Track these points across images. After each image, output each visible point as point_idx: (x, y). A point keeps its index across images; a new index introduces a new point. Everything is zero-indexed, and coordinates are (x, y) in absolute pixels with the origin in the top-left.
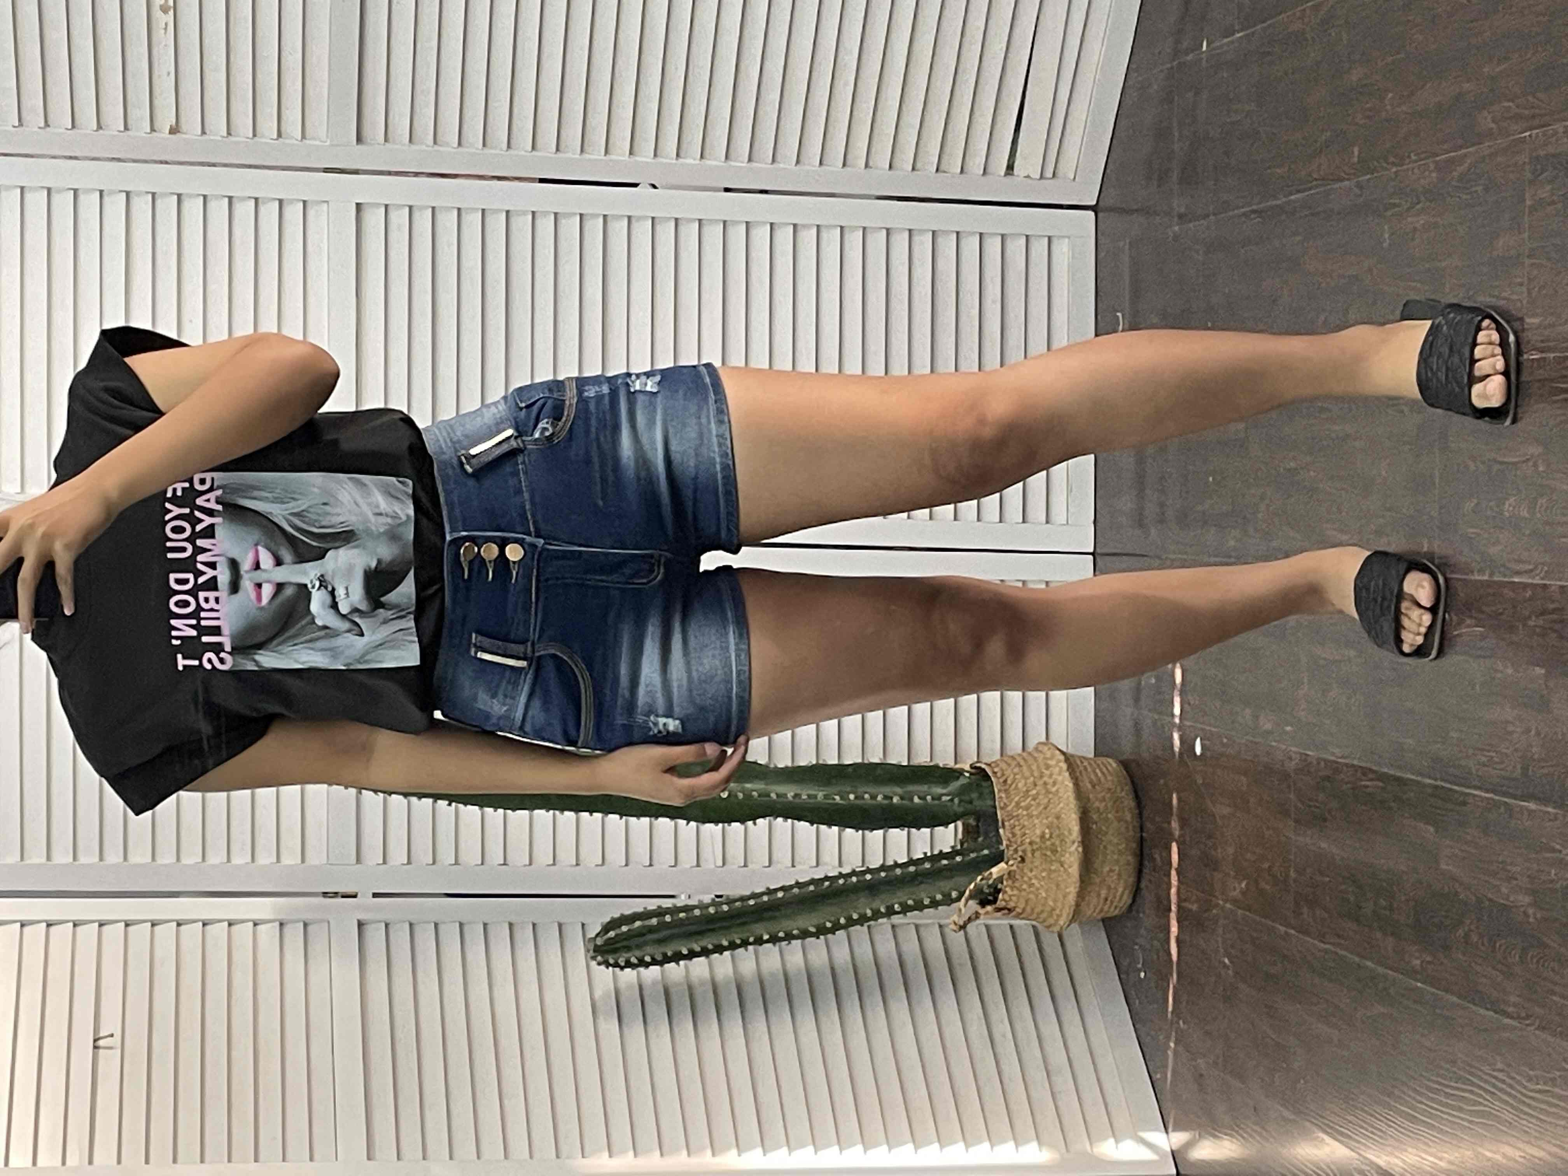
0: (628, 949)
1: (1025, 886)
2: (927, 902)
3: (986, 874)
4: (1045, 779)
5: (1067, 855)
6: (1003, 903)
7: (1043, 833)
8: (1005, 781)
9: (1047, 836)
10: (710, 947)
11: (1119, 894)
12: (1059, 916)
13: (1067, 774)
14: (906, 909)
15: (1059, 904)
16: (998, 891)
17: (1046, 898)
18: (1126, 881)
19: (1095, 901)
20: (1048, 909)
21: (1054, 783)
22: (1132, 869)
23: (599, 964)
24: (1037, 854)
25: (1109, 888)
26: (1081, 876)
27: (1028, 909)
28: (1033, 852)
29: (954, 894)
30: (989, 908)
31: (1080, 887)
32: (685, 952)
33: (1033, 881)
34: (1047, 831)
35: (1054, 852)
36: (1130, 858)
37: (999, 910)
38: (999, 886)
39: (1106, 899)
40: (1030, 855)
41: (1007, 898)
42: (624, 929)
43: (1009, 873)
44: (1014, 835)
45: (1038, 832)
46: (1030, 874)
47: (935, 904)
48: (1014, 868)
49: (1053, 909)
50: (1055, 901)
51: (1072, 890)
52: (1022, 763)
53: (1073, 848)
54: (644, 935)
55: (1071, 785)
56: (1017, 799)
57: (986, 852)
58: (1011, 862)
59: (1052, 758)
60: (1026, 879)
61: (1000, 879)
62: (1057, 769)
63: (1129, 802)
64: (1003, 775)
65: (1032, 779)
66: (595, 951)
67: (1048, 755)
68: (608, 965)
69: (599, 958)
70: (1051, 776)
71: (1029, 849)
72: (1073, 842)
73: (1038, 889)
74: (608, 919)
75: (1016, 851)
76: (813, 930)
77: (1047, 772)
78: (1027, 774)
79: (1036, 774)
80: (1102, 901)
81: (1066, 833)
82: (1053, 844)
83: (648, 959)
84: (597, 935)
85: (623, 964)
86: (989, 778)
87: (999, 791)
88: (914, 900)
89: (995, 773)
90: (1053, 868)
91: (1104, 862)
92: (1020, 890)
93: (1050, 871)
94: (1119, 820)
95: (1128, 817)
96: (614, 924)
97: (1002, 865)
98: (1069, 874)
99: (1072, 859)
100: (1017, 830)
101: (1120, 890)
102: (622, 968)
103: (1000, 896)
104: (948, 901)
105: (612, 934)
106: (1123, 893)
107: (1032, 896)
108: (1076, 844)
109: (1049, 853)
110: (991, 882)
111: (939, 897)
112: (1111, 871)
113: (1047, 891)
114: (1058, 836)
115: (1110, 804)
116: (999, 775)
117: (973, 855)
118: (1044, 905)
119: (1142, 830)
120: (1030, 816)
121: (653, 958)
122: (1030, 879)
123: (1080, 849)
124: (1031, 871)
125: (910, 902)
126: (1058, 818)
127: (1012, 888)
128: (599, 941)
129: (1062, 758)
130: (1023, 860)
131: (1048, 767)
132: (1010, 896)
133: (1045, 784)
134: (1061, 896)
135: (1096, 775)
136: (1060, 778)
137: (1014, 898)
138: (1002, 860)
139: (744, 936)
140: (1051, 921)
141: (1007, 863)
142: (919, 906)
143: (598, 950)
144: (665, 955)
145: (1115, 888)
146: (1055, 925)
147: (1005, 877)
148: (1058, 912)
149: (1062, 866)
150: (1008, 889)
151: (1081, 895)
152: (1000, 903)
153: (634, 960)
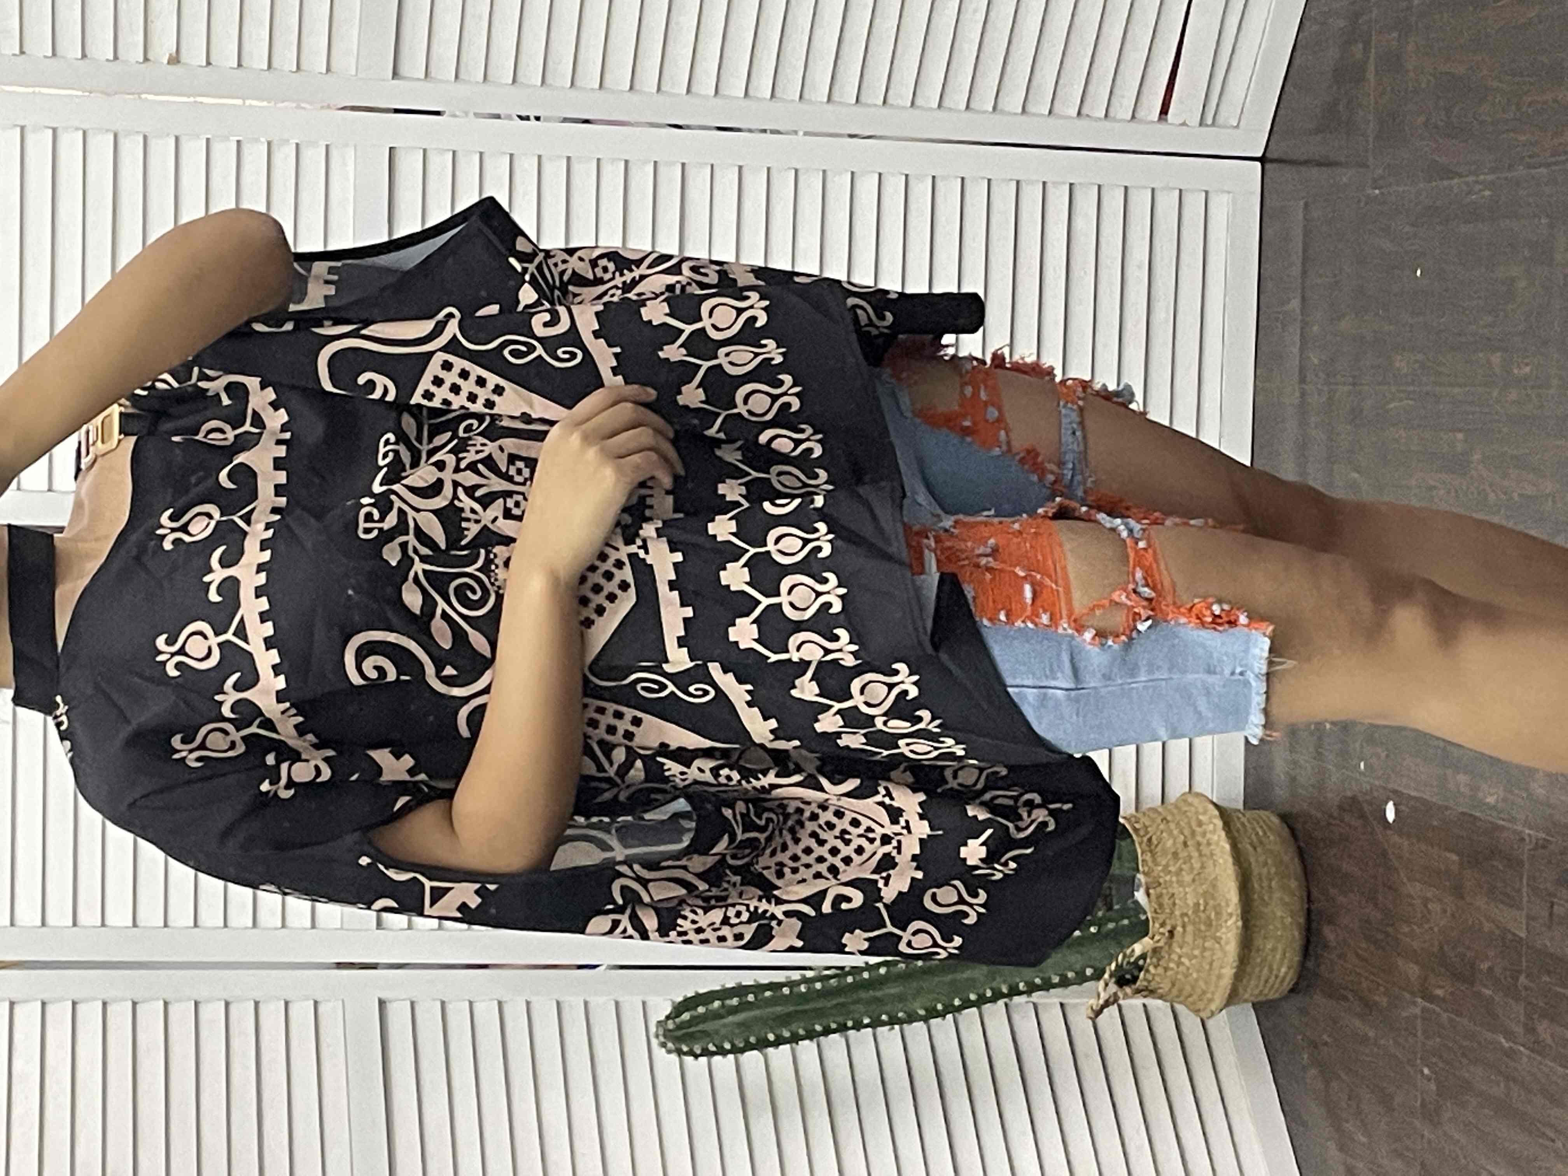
0: (706, 1034)
1: (1172, 965)
2: (1056, 980)
3: (1128, 951)
4: (1199, 838)
5: (1224, 930)
6: (1145, 983)
7: (1197, 905)
8: (1150, 840)
9: (1202, 908)
10: (801, 1032)
11: (1282, 974)
12: (1211, 1000)
13: (1223, 834)
14: (1032, 988)
15: (1212, 989)
16: (1140, 969)
17: (1197, 980)
18: (1291, 960)
19: (1253, 983)
20: (1199, 991)
21: (1209, 844)
22: (1298, 944)
23: (669, 1052)
24: (1190, 928)
25: (1271, 970)
26: (1239, 956)
27: (1175, 991)
28: (1184, 927)
29: (1089, 972)
30: (1128, 990)
31: (1238, 967)
32: (771, 1037)
33: (1184, 960)
34: (1201, 902)
35: (1209, 925)
36: (1296, 933)
37: (1138, 991)
38: (1141, 962)
39: (1266, 981)
40: (1179, 929)
41: (1150, 977)
42: (701, 1010)
43: (1155, 951)
44: (1161, 905)
45: (1190, 902)
46: (1178, 950)
47: (1065, 983)
48: (1161, 944)
49: (1204, 993)
50: (1206, 983)
51: (1229, 972)
52: (1169, 818)
53: (1229, 923)
54: (722, 1017)
55: (1227, 847)
56: (1164, 862)
57: (1126, 922)
58: (1157, 938)
59: (1205, 812)
60: (1175, 957)
61: (1143, 956)
62: (1211, 827)
63: (1295, 866)
64: (1147, 833)
65: (1182, 837)
66: (665, 1036)
67: (1201, 810)
68: (680, 1053)
69: (670, 1045)
70: (1204, 834)
71: (1179, 923)
72: (1231, 915)
73: (1188, 969)
74: (680, 999)
75: (1163, 925)
76: (922, 1012)
77: (1198, 830)
78: (1175, 832)
79: (1187, 832)
80: (1262, 983)
81: (1223, 904)
82: (1209, 918)
83: (727, 1046)
84: (668, 1017)
85: (698, 1052)
86: (1130, 836)
87: (1142, 853)
88: (1042, 979)
89: (1136, 830)
90: (1207, 944)
91: (1265, 938)
92: (1166, 969)
93: (1204, 949)
94: (1284, 888)
95: (1293, 884)
96: (689, 1004)
97: (1146, 939)
98: (1225, 953)
99: (1229, 935)
100: (1166, 900)
101: (1283, 970)
102: (696, 1057)
103: (1142, 975)
104: (1081, 979)
105: (686, 1016)
106: (1286, 973)
107: (1179, 977)
108: (1234, 918)
109: (1203, 928)
110: (1132, 960)
111: (1070, 975)
112: (1274, 949)
113: (1198, 971)
114: (1215, 907)
115: (1273, 870)
116: (1142, 833)
117: (1111, 926)
118: (1193, 988)
119: (1309, 900)
120: (1180, 883)
121: (733, 1045)
122: (1180, 957)
123: (1240, 923)
124: (1181, 948)
125: (1038, 981)
126: (1214, 886)
127: (1156, 967)
128: (671, 1025)
129: (1216, 813)
130: (1171, 933)
131: (1200, 824)
132: (1154, 975)
133: (1199, 844)
134: (1214, 978)
135: (1257, 834)
136: (1215, 838)
137: (1157, 979)
138: (1146, 934)
139: (840, 1019)
140: (1201, 1005)
141: (1152, 938)
142: (1047, 986)
143: (668, 1034)
144: (747, 1042)
145: (1279, 970)
146: (1204, 1009)
147: (1149, 954)
148: (1209, 996)
149: (1219, 943)
150: (1151, 969)
151: (1239, 976)
152: (1138, 983)
153: (712, 1048)
